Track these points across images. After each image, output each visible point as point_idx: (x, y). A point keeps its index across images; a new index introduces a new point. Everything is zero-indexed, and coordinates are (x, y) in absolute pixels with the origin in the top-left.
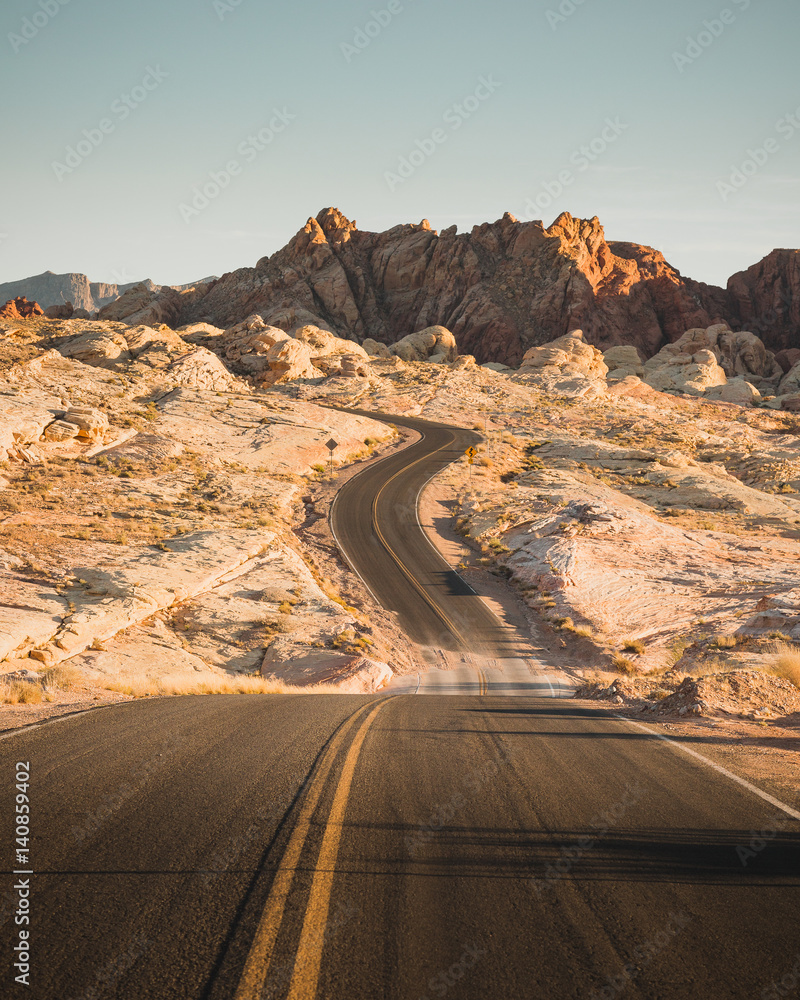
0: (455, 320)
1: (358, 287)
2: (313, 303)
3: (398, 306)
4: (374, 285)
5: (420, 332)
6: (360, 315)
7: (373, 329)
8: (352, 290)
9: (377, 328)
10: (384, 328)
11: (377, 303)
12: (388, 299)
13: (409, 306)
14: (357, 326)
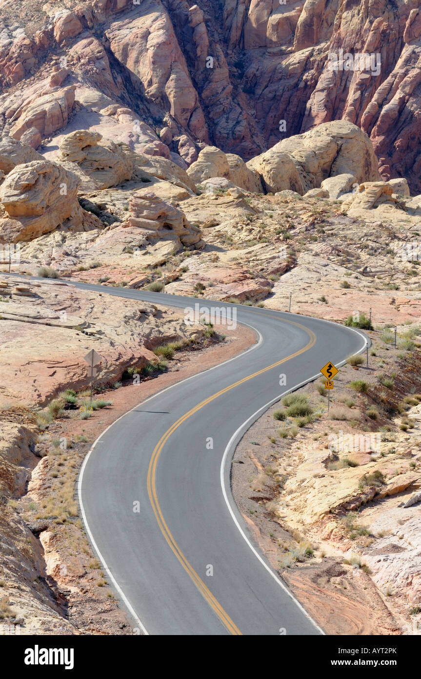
0: (381, 106)
1: (195, 45)
2: (109, 77)
3: (271, 81)
4: (225, 41)
5: (307, 134)
6: (201, 100)
7: (224, 126)
8: (185, 52)
9: (231, 124)
10: (244, 123)
11: (232, 75)
12: (251, 70)
13: (292, 82)
14: (194, 121)
